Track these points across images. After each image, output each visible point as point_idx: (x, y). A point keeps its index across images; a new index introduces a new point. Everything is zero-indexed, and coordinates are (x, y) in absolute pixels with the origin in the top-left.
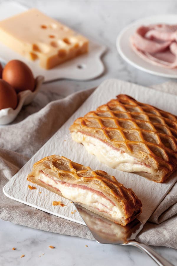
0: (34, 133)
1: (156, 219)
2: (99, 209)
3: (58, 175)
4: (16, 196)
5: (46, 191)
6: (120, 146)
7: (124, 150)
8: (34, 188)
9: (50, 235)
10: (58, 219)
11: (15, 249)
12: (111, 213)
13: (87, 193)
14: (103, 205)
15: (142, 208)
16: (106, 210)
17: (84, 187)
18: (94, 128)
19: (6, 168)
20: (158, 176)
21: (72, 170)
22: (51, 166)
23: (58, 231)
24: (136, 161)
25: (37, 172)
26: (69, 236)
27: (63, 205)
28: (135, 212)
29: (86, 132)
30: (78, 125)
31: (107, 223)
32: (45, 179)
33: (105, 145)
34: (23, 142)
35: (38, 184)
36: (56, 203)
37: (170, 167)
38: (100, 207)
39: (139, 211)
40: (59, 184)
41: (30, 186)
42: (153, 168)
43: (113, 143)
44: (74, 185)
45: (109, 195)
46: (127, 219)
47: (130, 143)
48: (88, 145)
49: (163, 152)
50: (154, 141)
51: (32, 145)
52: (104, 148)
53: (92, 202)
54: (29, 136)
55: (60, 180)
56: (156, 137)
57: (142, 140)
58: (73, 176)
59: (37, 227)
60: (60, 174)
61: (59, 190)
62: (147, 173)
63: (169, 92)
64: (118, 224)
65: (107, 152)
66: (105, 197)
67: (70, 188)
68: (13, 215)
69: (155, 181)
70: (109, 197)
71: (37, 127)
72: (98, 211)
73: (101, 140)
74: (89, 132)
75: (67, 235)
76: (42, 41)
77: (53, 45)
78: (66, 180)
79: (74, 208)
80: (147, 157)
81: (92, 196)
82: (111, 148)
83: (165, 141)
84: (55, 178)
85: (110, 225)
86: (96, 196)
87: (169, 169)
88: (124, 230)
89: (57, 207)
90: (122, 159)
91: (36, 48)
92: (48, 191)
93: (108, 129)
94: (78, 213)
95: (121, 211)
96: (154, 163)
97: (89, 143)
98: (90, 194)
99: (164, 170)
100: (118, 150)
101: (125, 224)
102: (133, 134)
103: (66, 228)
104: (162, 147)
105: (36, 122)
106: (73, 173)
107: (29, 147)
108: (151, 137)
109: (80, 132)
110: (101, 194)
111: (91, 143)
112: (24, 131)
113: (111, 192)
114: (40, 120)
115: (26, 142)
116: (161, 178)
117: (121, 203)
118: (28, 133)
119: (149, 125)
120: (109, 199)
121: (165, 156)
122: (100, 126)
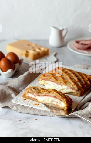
0: (23, 82)
1: (79, 108)
2: (54, 104)
3: (36, 92)
4: (18, 102)
5: (31, 101)
6: (61, 82)
7: (62, 84)
8: (25, 100)
9: (34, 116)
10: (37, 109)
11: (20, 121)
12: (60, 105)
13: (49, 98)
14: (56, 102)
15: (73, 103)
16: (58, 104)
17: (48, 96)
18: (49, 77)
19: (13, 93)
20: (78, 93)
21: (42, 90)
22: (33, 89)
23: (38, 114)
24: (68, 88)
25: (27, 92)
26: (43, 115)
27: (39, 105)
28: (70, 104)
29: (46, 79)
30: (42, 77)
31: (58, 110)
32: (30, 95)
33: (54, 83)
34: (19, 85)
35: (27, 98)
36: (35, 104)
37: (83, 89)
38: (55, 103)
39: (72, 104)
40: (37, 96)
41: (24, 99)
42: (75, 90)
43: (58, 82)
44: (43, 96)
45: (59, 97)
46: (67, 107)
47: (65, 81)
48: (47, 85)
49: (79, 84)
50: (75, 80)
51: (22, 86)
52: (54, 85)
53: (52, 102)
54: (21, 83)
55: (37, 94)
56: (76, 79)
57: (70, 79)
58: (43, 92)
59: (29, 112)
60: (37, 92)
61: (37, 100)
62: (73, 93)
63: (78, 67)
64: (63, 110)
65: (55, 86)
66: (57, 98)
67: (42, 97)
68: (18, 108)
69: (76, 96)
70: (59, 98)
71: (24, 79)
72: (54, 105)
73: (52, 81)
74: (47, 79)
75: (41, 115)
76: (29, 49)
77: (34, 50)
78: (40, 94)
79: (44, 105)
80: (73, 85)
81: (52, 99)
82: (57, 84)
83: (79, 80)
84: (35, 94)
85: (60, 111)
86: (53, 99)
87: (82, 91)
88: (66, 112)
89: (36, 105)
90: (62, 88)
91: (27, 52)
92: (32, 101)
93: (55, 77)
94: (46, 107)
95: (64, 103)
96: (76, 88)
97: (47, 84)
98: (51, 98)
99: (80, 90)
100: (60, 84)
101: (66, 109)
102: (66, 78)
103: (41, 112)
104: (78, 82)
105: (24, 77)
106: (43, 91)
107: (21, 87)
108: (74, 79)
109: (43, 80)
110: (55, 97)
111: (48, 84)
112: (19, 81)
113: (60, 96)
114: (25, 76)
115: (20, 85)
116: (79, 94)
117: (64, 100)
118: (20, 81)
119: (72, 75)
120: (59, 99)
121: (80, 85)
122: (52, 76)
